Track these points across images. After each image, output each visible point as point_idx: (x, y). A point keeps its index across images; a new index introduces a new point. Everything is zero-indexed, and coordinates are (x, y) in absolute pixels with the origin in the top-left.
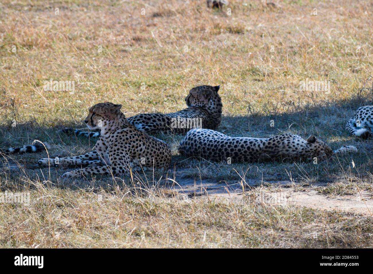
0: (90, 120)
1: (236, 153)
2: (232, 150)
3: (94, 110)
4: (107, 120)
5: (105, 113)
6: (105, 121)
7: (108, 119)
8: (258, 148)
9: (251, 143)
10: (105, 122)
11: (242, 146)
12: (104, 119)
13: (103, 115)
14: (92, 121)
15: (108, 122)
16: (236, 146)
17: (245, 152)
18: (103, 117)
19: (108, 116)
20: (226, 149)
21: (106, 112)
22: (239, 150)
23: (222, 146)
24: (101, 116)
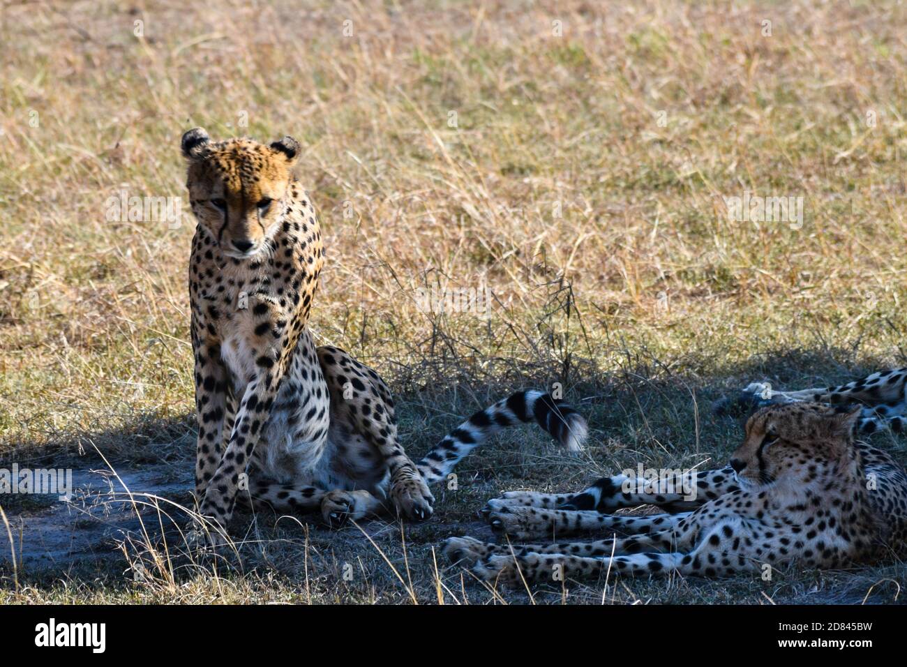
0: (756, 461)
3: (770, 426)
4: (818, 460)
5: (811, 437)
6: (811, 462)
7: (820, 456)
10: (812, 469)
12: (809, 457)
13: (805, 444)
14: (763, 465)
15: (820, 468)
18: (805, 451)
19: (824, 448)
21: (814, 432)
24: (797, 446)
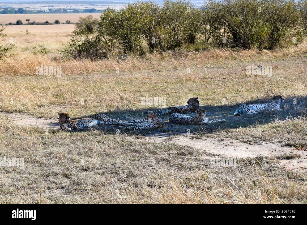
1: (183, 122)
2: (182, 121)
8: (189, 120)
9: (188, 118)
11: (185, 119)
16: (183, 120)
17: (186, 121)
20: (180, 120)
22: (184, 121)
23: (179, 119)
